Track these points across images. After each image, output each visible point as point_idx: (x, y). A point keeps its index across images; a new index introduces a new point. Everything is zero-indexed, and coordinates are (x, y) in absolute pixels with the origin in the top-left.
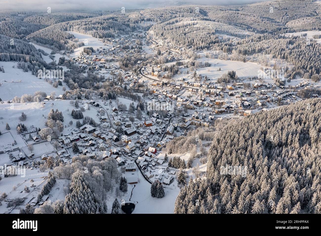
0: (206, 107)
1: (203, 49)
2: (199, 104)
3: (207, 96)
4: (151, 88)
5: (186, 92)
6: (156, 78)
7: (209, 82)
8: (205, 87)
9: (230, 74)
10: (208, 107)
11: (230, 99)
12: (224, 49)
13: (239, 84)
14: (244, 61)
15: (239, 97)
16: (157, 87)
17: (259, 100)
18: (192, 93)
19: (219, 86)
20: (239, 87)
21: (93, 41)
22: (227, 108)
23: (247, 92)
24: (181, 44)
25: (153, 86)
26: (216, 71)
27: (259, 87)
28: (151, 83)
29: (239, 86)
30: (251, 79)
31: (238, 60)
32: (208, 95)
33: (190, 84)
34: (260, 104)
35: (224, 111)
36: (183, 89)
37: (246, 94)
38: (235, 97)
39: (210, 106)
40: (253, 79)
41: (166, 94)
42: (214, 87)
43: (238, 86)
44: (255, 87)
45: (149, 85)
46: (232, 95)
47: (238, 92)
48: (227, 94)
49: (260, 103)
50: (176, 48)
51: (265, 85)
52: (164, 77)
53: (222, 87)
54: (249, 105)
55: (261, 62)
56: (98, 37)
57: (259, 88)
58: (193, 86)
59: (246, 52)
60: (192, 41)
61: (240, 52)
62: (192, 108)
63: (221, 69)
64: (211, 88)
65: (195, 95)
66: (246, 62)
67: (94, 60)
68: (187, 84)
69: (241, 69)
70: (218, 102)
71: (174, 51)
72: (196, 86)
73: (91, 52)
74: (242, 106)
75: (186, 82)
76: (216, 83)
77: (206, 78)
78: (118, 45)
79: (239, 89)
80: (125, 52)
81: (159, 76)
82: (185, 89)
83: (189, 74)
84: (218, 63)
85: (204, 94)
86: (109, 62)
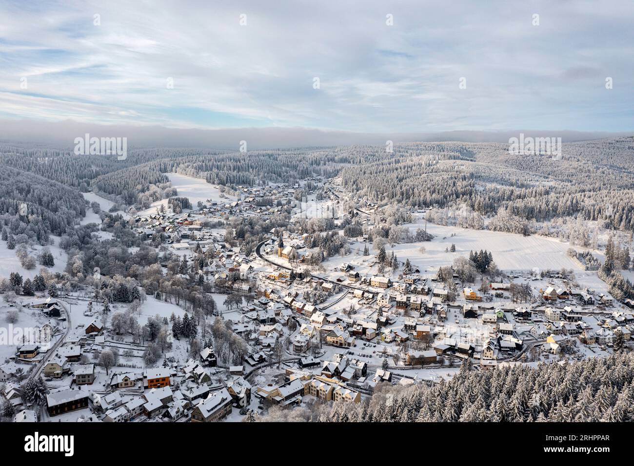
0: (386, 342)
1: (428, 207)
2: (368, 332)
3: (400, 314)
4: (263, 286)
5: (346, 299)
6: (284, 262)
7: (415, 276)
8: (401, 288)
9: (474, 259)
10: (394, 343)
11: (464, 325)
12: (476, 207)
13: (501, 286)
14: (526, 232)
15: (492, 323)
16: (278, 283)
17: (552, 335)
18: (361, 302)
19: (440, 289)
20: (498, 296)
21: (201, 189)
22: (448, 349)
23: (518, 310)
24: (386, 198)
25: (269, 281)
26: (441, 252)
27: (560, 298)
28: (266, 274)
29: (499, 292)
30: (539, 277)
31: (508, 230)
32: (402, 311)
33: (362, 280)
34: (555, 347)
35: (432, 360)
36: (340, 290)
37: (515, 313)
38: (480, 321)
39: (398, 340)
40: (543, 275)
41: (292, 302)
43: (494, 292)
44: (547, 298)
45: (261, 277)
46: (471, 314)
47: (492, 308)
48: (458, 310)
49: (556, 342)
50: (373, 205)
51: (577, 295)
52: (303, 261)
53: (445, 292)
54: (519, 347)
55: (571, 237)
56: (216, 182)
57: (559, 300)
58: (370, 284)
59: (530, 213)
60: (411, 192)
61: (516, 212)
62: (341, 344)
63: (457, 248)
64: (415, 292)
65: (367, 308)
66: (529, 235)
67: (178, 223)
68: (354, 279)
69: (512, 250)
70: (423, 332)
71: (367, 212)
72: (377, 284)
73: (180, 207)
74: (492, 347)
75: (352, 275)
76: (433, 280)
77: (408, 267)
78: (251, 197)
79: (498, 299)
80: (259, 211)
81: (293, 258)
82: (346, 292)
83: (369, 255)
84: (452, 236)
85: (392, 306)
86: (209, 228)
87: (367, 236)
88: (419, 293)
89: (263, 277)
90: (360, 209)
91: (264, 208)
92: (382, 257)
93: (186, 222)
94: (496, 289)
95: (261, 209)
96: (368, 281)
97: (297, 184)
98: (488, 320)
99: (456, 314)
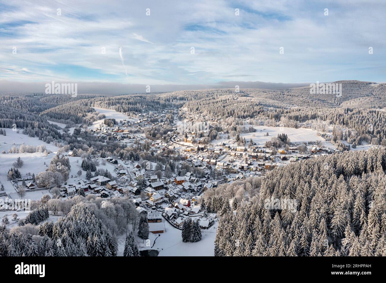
0: (253, 171)
1: (246, 118)
2: (245, 168)
3: (254, 161)
4: (184, 154)
5: (227, 157)
6: (190, 144)
7: (255, 146)
8: (251, 151)
9: (280, 137)
10: (256, 171)
11: (283, 163)
13: (293, 148)
14: (296, 127)
16: (192, 153)
18: (235, 158)
19: (268, 150)
20: (293, 152)
23: (304, 156)
25: (186, 152)
26: (262, 136)
28: (184, 149)
29: (293, 150)
30: (307, 144)
31: (288, 126)
32: (255, 160)
33: (232, 149)
36: (223, 154)
37: (302, 158)
38: (288, 161)
39: (258, 170)
40: (309, 144)
41: (203, 160)
42: (261, 150)
43: (291, 151)
44: (313, 152)
46: (285, 159)
47: (292, 157)
48: (279, 158)
51: (325, 150)
52: (199, 143)
53: (271, 151)
55: (316, 128)
57: (318, 152)
58: (236, 150)
59: (297, 118)
62: (235, 172)
63: (269, 134)
64: (258, 152)
65: (239, 159)
66: (298, 128)
68: (228, 149)
70: (268, 166)
72: (240, 150)
75: (226, 147)
76: (264, 147)
77: (251, 142)
78: (145, 118)
81: (193, 142)
82: (226, 154)
83: (230, 139)
84: (264, 130)
85: (250, 158)
89: (182, 151)
92: (238, 139)
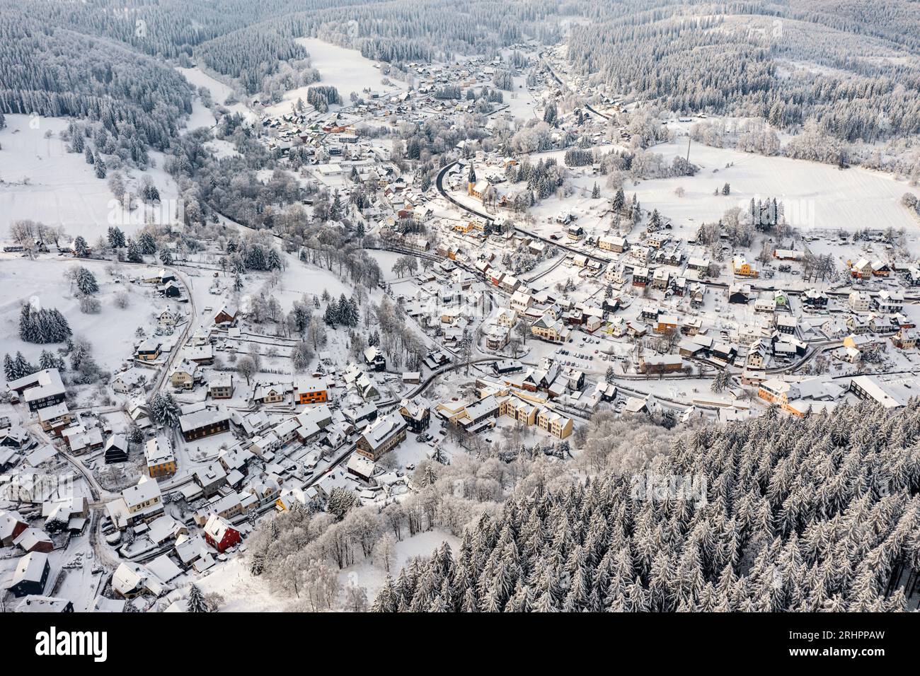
0: (614, 336)
1: (697, 111)
2: (590, 321)
3: (637, 295)
4: (446, 240)
5: (562, 268)
6: (475, 204)
7: (662, 236)
8: (642, 255)
10: (625, 338)
11: (726, 314)
12: (771, 115)
13: (789, 254)
14: (843, 162)
15: (768, 312)
16: (468, 239)
17: (853, 335)
18: (582, 274)
19: (699, 256)
20: (783, 269)
21: (352, 70)
22: (701, 351)
23: (810, 294)
24: (634, 90)
25: (454, 234)
27: (876, 276)
28: (451, 223)
29: (785, 263)
30: (850, 240)
31: (816, 158)
32: (640, 290)
33: (587, 239)
34: (854, 353)
35: (678, 368)
36: (555, 254)
37: (804, 298)
38: (750, 308)
39: (631, 333)
40: (856, 238)
41: (486, 269)
42: (673, 257)
43: (777, 264)
44: (855, 275)
45: (443, 227)
46: (738, 298)
47: (772, 289)
48: (720, 291)
49: (856, 347)
50: (611, 102)
51: (903, 270)
52: (504, 204)
53: (706, 264)
54: (801, 352)
55: (913, 172)
56: (376, 57)
57: (873, 279)
58: (598, 245)
60: (673, 80)
61: (833, 127)
62: (552, 338)
63: (732, 189)
64: (662, 260)
65: (590, 283)
66: (847, 167)
67: (324, 129)
68: (576, 238)
69: (817, 193)
70: (667, 325)
71: (603, 112)
72: (608, 247)
73: (325, 103)
74: (762, 352)
75: (573, 231)
76: (689, 242)
77: (655, 221)
78: (429, 83)
79: (783, 274)
80: (440, 108)
81: (489, 199)
82: (562, 256)
83: (599, 197)
84: (728, 166)
85: (627, 282)
86: (368, 137)
87: (598, 166)
88: (667, 263)
89: (446, 227)
90: (592, 107)
91: (447, 103)
92: (619, 203)
93: (335, 128)
94: (781, 259)
95: (443, 104)
96: (595, 241)
97: (498, 58)
98: (763, 308)
99: (717, 297)
